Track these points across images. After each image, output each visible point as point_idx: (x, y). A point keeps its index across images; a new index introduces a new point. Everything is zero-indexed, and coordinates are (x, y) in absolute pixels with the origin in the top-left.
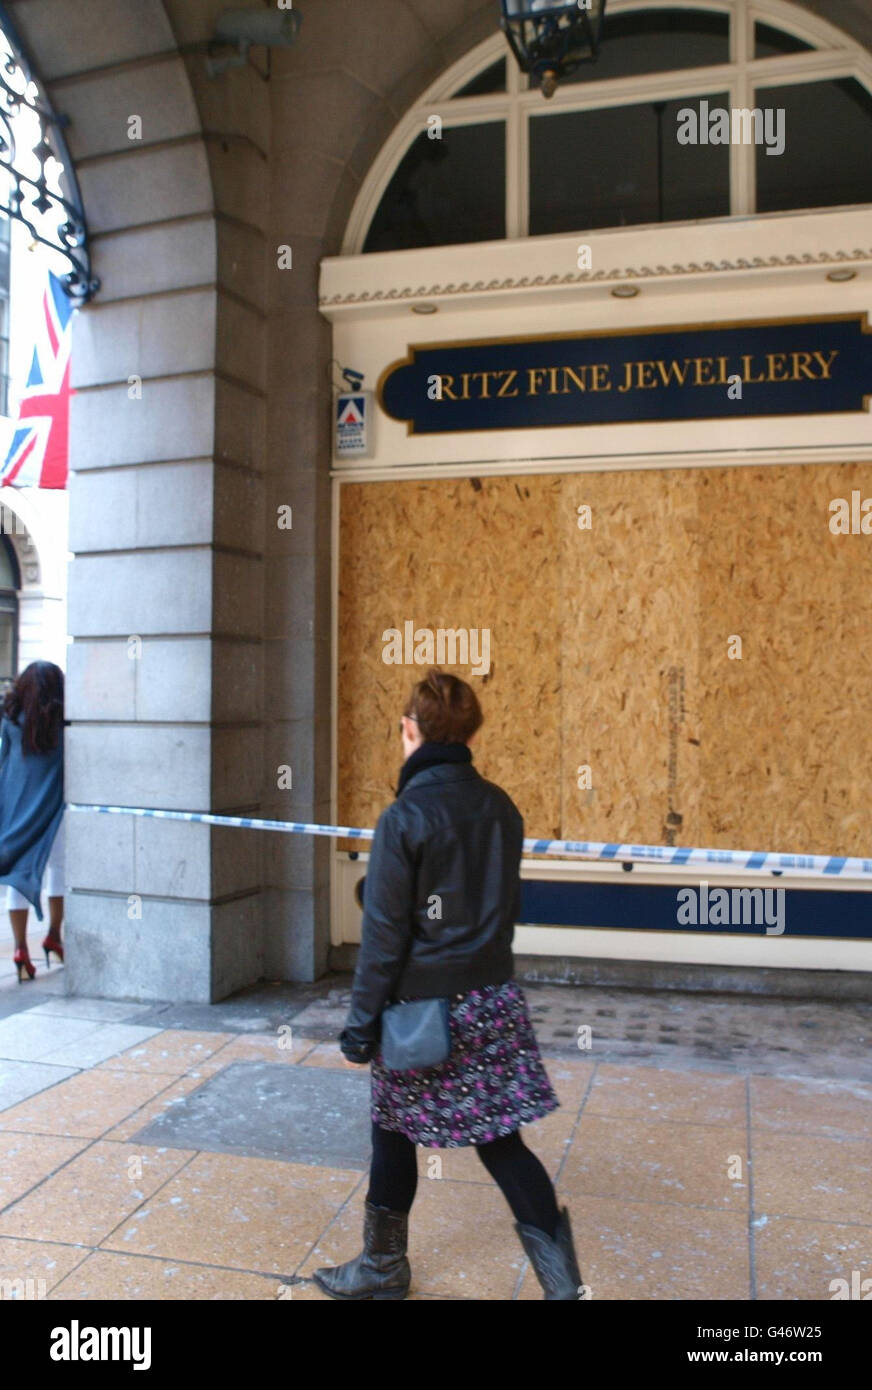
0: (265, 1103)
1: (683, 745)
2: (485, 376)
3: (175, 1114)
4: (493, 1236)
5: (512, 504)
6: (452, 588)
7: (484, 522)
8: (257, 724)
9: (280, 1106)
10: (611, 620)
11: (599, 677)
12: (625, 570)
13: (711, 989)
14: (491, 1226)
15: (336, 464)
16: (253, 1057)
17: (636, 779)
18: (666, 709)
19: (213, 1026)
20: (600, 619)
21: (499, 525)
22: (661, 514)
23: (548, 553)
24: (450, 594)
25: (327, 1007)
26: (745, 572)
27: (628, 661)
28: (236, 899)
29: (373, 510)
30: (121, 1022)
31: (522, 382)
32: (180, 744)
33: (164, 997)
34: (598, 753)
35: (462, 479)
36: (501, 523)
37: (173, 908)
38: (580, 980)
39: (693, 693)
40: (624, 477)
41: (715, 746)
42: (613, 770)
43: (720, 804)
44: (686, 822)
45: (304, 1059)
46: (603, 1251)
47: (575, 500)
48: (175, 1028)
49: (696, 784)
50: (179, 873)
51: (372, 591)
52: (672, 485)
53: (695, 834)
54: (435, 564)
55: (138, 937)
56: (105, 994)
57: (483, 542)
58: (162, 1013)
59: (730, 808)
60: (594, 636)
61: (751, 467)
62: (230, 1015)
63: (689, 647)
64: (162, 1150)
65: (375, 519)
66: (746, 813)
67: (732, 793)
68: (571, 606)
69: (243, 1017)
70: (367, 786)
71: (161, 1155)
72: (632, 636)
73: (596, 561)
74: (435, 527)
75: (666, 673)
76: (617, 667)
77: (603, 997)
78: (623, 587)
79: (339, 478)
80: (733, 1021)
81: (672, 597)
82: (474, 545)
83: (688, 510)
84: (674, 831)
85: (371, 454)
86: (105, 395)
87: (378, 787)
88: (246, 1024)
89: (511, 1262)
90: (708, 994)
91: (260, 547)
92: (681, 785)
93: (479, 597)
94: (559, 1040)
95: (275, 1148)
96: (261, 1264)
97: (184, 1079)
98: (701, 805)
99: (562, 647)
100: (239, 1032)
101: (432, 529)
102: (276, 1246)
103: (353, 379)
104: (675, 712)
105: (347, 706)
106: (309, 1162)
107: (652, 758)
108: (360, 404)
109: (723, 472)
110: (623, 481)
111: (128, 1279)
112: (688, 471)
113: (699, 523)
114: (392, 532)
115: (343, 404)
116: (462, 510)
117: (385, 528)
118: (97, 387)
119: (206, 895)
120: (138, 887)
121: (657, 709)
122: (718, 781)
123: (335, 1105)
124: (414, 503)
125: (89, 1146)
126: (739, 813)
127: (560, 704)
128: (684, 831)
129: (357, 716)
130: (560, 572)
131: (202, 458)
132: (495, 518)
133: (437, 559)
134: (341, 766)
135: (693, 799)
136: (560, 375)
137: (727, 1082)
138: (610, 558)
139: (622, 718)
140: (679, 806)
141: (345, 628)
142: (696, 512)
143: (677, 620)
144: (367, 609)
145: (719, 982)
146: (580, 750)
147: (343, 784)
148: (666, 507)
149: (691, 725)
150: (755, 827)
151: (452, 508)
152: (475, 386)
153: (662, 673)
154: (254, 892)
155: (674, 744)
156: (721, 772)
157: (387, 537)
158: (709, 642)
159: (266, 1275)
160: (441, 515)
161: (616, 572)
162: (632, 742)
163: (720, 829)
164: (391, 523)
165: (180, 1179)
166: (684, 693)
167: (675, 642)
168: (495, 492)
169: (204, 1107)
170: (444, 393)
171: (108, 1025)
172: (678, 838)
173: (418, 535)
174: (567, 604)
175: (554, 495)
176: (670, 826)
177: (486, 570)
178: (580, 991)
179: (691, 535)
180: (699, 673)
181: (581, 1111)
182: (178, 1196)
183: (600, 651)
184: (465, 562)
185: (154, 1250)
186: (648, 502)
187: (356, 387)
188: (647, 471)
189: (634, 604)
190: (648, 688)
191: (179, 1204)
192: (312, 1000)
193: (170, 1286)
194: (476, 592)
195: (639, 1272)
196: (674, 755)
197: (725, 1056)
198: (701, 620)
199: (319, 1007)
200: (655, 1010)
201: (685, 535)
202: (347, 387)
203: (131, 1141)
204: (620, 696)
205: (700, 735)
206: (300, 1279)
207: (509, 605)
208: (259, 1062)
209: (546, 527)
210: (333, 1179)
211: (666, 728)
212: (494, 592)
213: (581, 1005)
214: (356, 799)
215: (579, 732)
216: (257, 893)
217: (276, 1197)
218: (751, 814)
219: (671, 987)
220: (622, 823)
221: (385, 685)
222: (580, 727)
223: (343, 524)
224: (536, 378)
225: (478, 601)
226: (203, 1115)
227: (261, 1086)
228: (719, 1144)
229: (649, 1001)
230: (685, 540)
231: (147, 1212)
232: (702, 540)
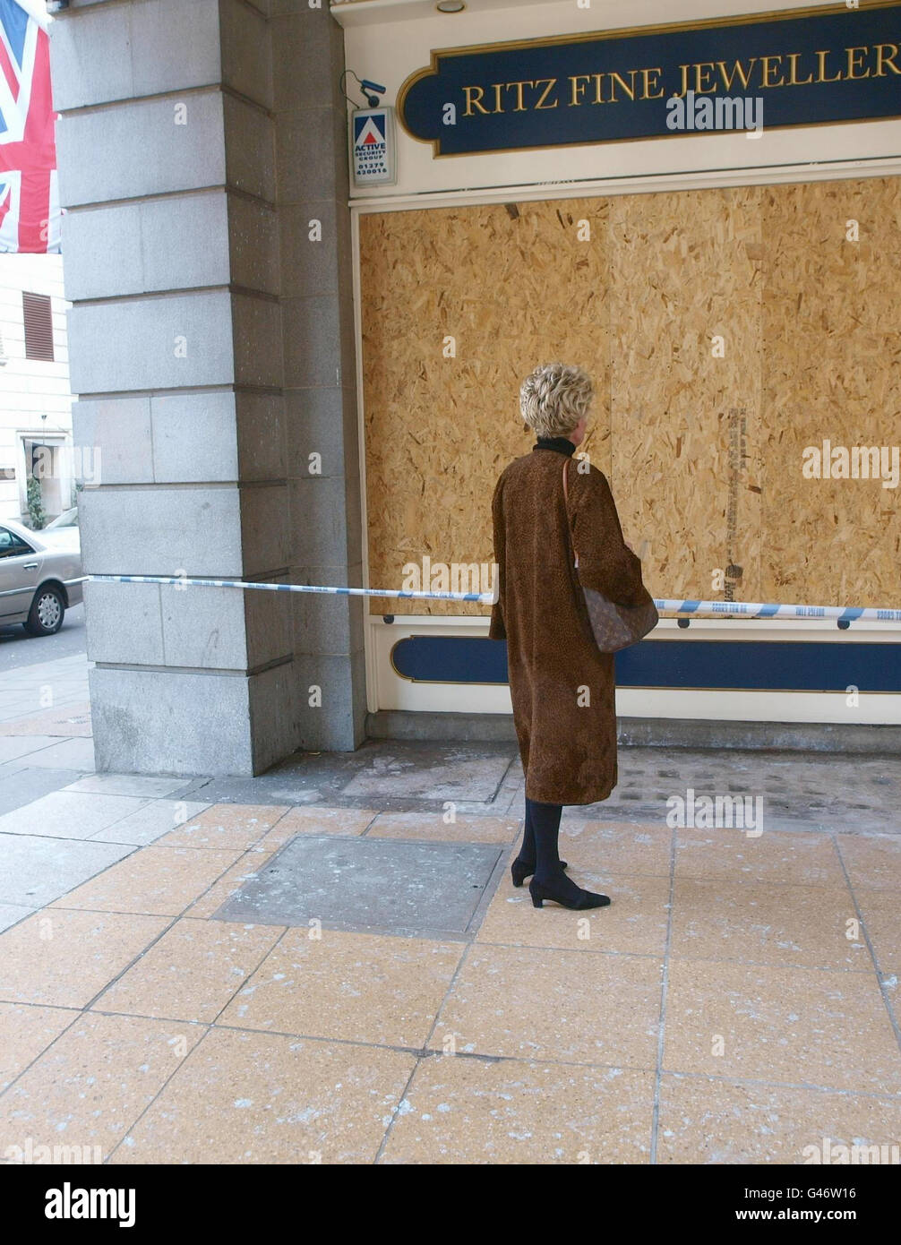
0: (341, 877)
1: (742, 491)
2: (520, 85)
3: (252, 889)
4: (618, 1005)
5: (554, 232)
6: (488, 328)
7: (522, 253)
8: (282, 482)
9: (357, 878)
10: (665, 359)
11: (652, 422)
12: (680, 304)
13: (771, 747)
14: (613, 994)
15: (354, 193)
16: (315, 829)
17: (693, 531)
18: (726, 454)
19: (263, 800)
20: (652, 359)
21: (540, 257)
22: (721, 239)
23: (595, 286)
24: (486, 335)
25: (374, 776)
26: (814, 302)
27: (683, 403)
28: (270, 668)
29: (398, 243)
30: (164, 798)
31: (562, 91)
32: (207, 506)
33: (202, 771)
34: (651, 503)
35: (497, 206)
36: (541, 254)
37: (207, 679)
38: (633, 741)
39: (755, 435)
40: (678, 197)
41: (779, 493)
42: (668, 520)
43: (783, 554)
44: (746, 575)
45: (367, 830)
46: (736, 1016)
47: (624, 226)
48: (223, 802)
49: (758, 534)
50: (212, 643)
51: (400, 334)
52: (733, 205)
53: (756, 587)
54: (468, 302)
55: (171, 709)
56: (140, 769)
57: (522, 277)
58: (201, 787)
59: (794, 559)
60: (646, 377)
61: (823, 182)
62: (278, 788)
63: (750, 388)
64: (250, 926)
65: (399, 254)
66: (811, 563)
67: (796, 543)
68: (620, 343)
69: (291, 789)
70: (400, 545)
71: (249, 931)
72: (688, 376)
73: (648, 293)
74: (467, 261)
75: (726, 416)
76: (672, 410)
77: (661, 758)
78: (678, 322)
79: (358, 208)
80: (801, 779)
81: (732, 332)
82: (511, 280)
83: (753, 234)
84: (734, 584)
85: (394, 181)
86: (96, 117)
87: (413, 546)
88: (296, 796)
89: (645, 1029)
90: (769, 752)
91: (277, 289)
92: (742, 535)
93: (518, 336)
94: (628, 802)
95: (366, 921)
96: (387, 1038)
97: (249, 854)
98: (762, 556)
99: (612, 390)
100: (293, 804)
101: (463, 264)
102: (397, 1019)
103: (371, 93)
104: (736, 458)
105: (376, 460)
106: (406, 936)
107: (710, 508)
108: (379, 122)
109: (791, 189)
110: (678, 204)
111: (255, 1055)
112: (751, 189)
113: (763, 249)
114: (419, 267)
115: (360, 123)
116: (498, 241)
117: (412, 264)
118: (85, 109)
119: (244, 666)
120: (167, 658)
121: (716, 455)
122: (782, 530)
123: (414, 876)
124: (443, 234)
125: (173, 924)
126: (803, 564)
127: (609, 451)
128: (744, 583)
129: (387, 472)
130: (608, 307)
131: (215, 188)
132: (533, 249)
133: (471, 296)
134: (371, 525)
135: (754, 550)
136: (606, 82)
137: (814, 842)
138: (664, 291)
139: (678, 465)
140: (739, 559)
141: (370, 376)
142: (760, 235)
143: (739, 358)
144: (395, 354)
145: (780, 740)
146: (631, 501)
147: (375, 544)
148: (727, 231)
149: (753, 471)
150: (821, 578)
151: (486, 239)
152: (509, 98)
153: (721, 416)
154: (288, 660)
155: (734, 493)
156: (785, 520)
157: (415, 273)
158: (772, 382)
159: (395, 1049)
160: (474, 247)
161: (670, 305)
162: (688, 491)
163: (783, 581)
164: (418, 258)
165: (276, 955)
166: (744, 437)
167: (736, 381)
168: (534, 219)
169: (280, 883)
170: (473, 107)
171: (151, 801)
172: (737, 592)
173: (448, 269)
174: (616, 342)
175: (601, 222)
176: (730, 580)
177: (526, 307)
178: (635, 752)
179: (754, 262)
180: (762, 415)
181: (672, 875)
182: (281, 972)
183: (652, 394)
184: (502, 299)
185: (272, 1025)
186: (706, 226)
187: (374, 103)
188: (705, 190)
189: (690, 340)
190: (705, 432)
191: (284, 980)
192: (360, 769)
193: (299, 1061)
194: (515, 332)
195: (781, 1034)
196: (733, 504)
197: (804, 815)
198: (764, 357)
199: (368, 777)
200: (718, 770)
201: (748, 262)
202: (364, 102)
203: (213, 918)
204: (675, 442)
205: (763, 482)
206: (432, 1051)
207: (552, 345)
208: (323, 834)
209: (591, 258)
210: (434, 951)
211: (725, 475)
212: (535, 332)
213: (640, 766)
214: (389, 560)
215: (630, 482)
216: (290, 661)
217: (381, 972)
218: (818, 565)
219: (728, 746)
220: (677, 577)
221: (417, 436)
222: (632, 476)
223: (364, 260)
224: (579, 86)
225: (517, 341)
226: (280, 891)
227: (332, 859)
228: (824, 904)
229: (709, 760)
230: (748, 268)
231: (253, 989)
232: (766, 267)
